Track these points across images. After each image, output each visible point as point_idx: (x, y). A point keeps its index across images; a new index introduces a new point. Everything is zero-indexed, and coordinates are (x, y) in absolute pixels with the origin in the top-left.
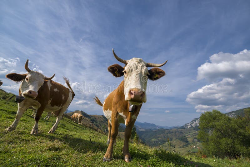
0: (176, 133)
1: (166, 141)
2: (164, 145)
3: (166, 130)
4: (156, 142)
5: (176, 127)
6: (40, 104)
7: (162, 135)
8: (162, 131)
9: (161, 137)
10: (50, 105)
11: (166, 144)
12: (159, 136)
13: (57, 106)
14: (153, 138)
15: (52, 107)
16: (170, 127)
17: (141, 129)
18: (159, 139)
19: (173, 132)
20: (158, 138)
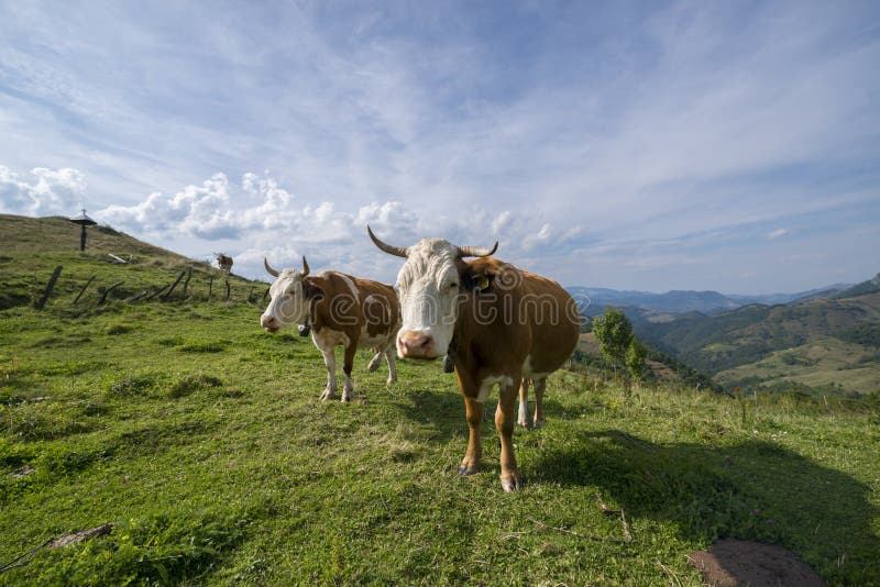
0: (824, 314)
1: (772, 349)
2: (763, 362)
3: (773, 307)
4: (724, 355)
5: (826, 292)
6: (348, 339)
7: (751, 327)
8: (755, 312)
9: (750, 336)
10: (368, 335)
11: (776, 357)
12: (737, 332)
13: (382, 333)
14: (712, 343)
15: (373, 339)
16: (793, 295)
17: (655, 315)
18: (738, 345)
19: (807, 314)
20: (735, 342)
